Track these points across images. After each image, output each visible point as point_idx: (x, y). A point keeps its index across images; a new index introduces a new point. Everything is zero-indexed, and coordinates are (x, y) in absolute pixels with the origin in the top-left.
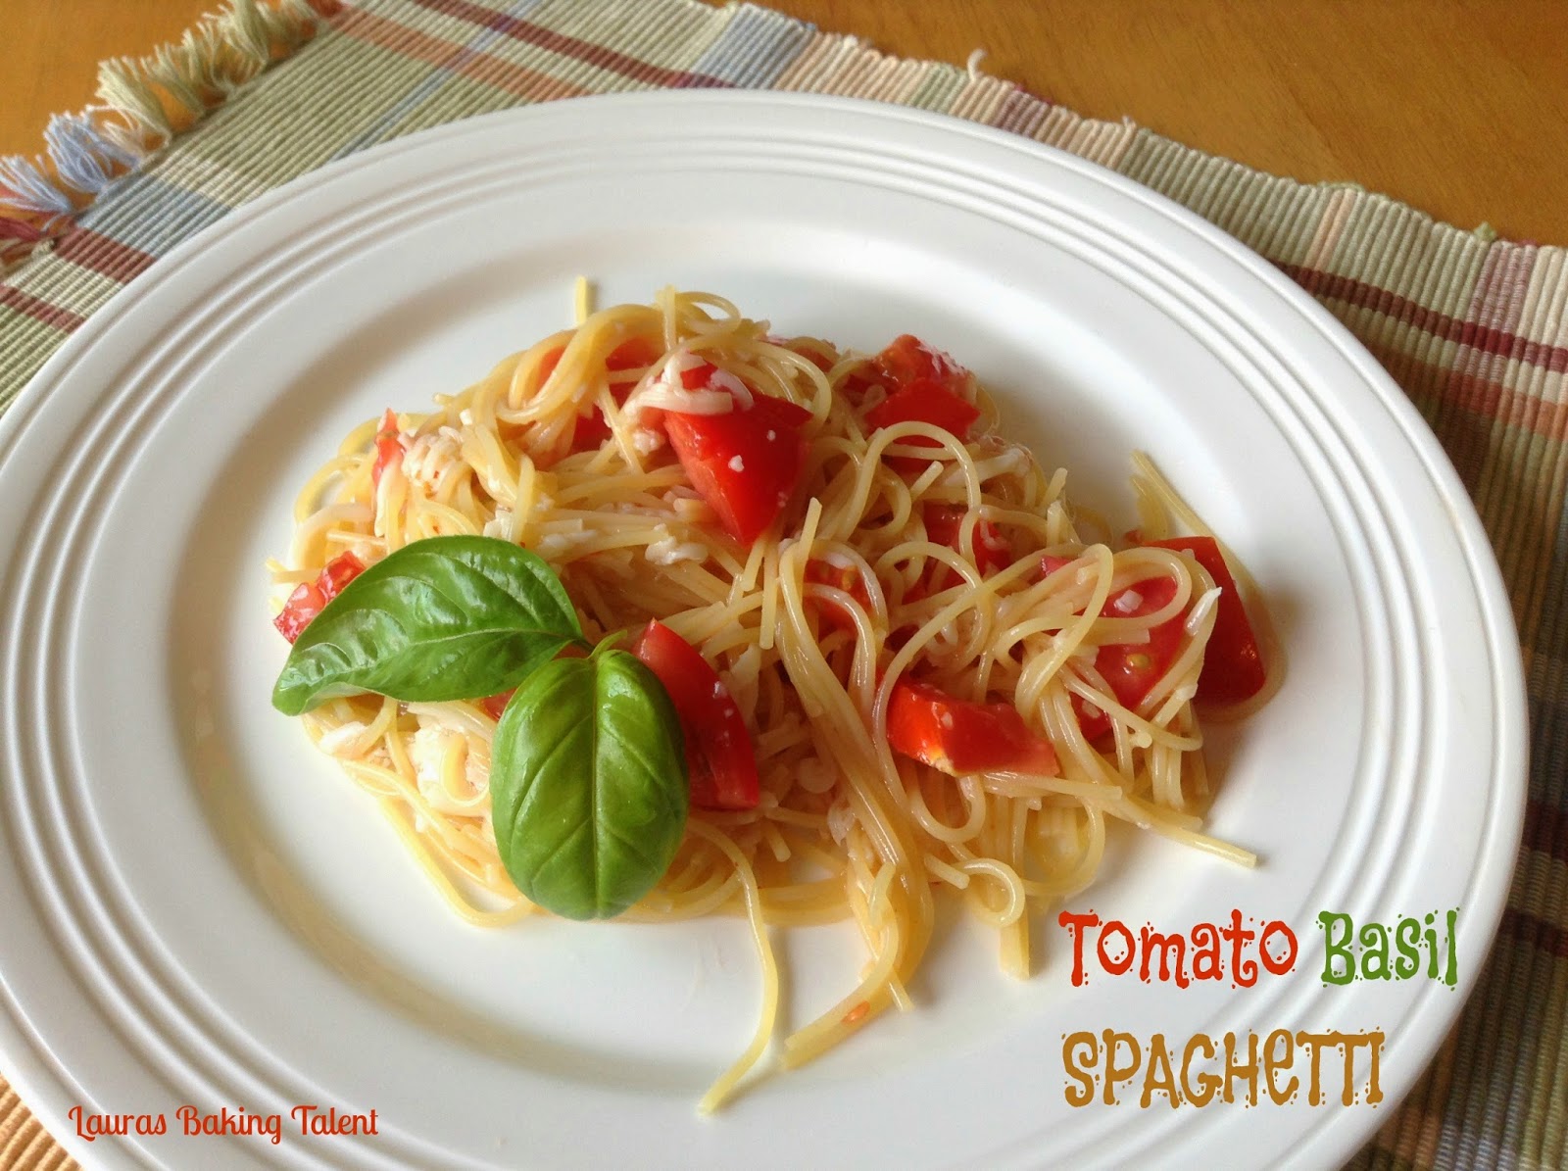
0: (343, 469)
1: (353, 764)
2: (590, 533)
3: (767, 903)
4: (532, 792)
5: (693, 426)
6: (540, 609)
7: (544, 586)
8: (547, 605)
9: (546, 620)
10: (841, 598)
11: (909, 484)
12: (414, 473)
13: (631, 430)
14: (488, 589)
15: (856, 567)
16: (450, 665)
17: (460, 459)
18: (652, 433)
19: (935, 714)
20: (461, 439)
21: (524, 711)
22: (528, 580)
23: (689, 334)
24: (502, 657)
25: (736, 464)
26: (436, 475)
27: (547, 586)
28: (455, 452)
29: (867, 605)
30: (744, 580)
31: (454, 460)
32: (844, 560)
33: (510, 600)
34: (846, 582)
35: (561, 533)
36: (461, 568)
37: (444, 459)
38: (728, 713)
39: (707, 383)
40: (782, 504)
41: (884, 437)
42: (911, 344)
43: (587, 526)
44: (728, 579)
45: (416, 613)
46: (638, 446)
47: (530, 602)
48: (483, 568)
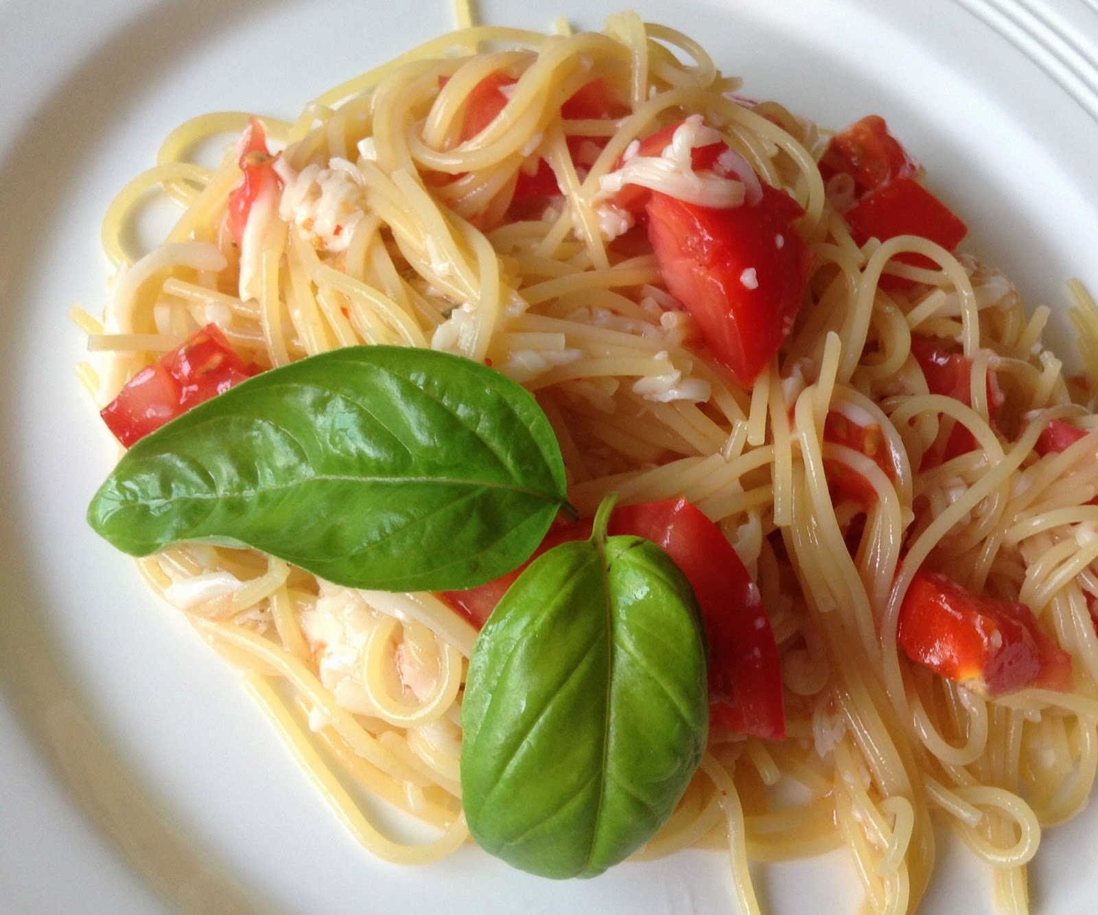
0: (167, 182)
1: (213, 625)
2: (573, 354)
3: (753, 835)
4: (531, 738)
5: (702, 223)
6: (520, 459)
7: (526, 429)
8: (529, 455)
9: (525, 475)
10: (865, 466)
11: (905, 313)
12: (300, 219)
13: (597, 205)
14: (448, 425)
15: (879, 427)
16: (396, 529)
17: (367, 211)
18: (623, 212)
19: (979, 630)
20: (362, 179)
21: (524, 622)
22: (507, 420)
23: (663, 86)
24: (472, 529)
25: (749, 278)
26: (338, 230)
27: (531, 428)
28: (359, 201)
29: (891, 475)
30: (748, 429)
31: (361, 213)
32: (863, 414)
33: (478, 445)
34: (869, 445)
35: (537, 350)
36: (409, 390)
37: (347, 209)
38: (760, 623)
39: (715, 165)
40: (786, 331)
41: (881, 252)
42: (878, 126)
43: (570, 343)
44: (724, 424)
45: (332, 440)
46: (605, 227)
47: (507, 449)
48: (442, 395)
